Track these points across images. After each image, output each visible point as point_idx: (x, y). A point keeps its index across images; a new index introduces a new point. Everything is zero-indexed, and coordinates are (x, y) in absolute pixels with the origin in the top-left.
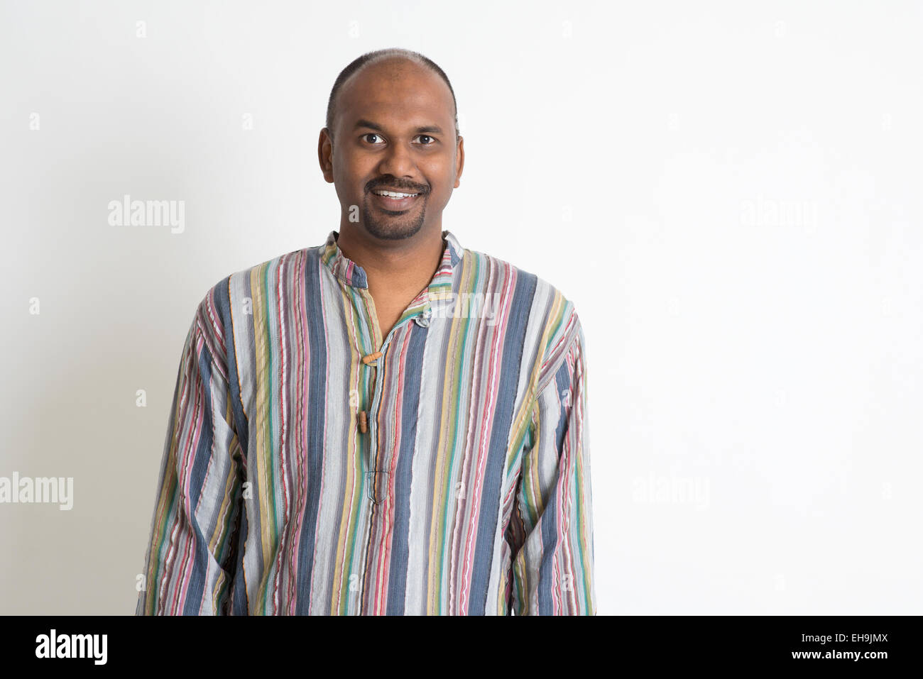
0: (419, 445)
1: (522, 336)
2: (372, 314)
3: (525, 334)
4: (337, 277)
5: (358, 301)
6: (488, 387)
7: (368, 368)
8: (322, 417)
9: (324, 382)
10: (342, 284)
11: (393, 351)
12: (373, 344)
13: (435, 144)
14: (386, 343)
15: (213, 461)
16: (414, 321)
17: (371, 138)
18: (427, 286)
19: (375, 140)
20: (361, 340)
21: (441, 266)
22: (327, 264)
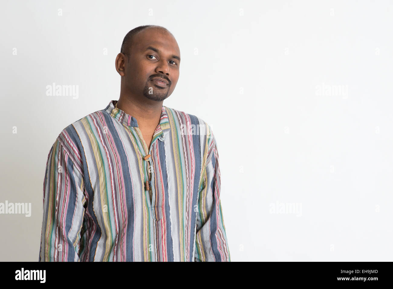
0: (170, 194)
1: (199, 142)
2: (141, 138)
3: (200, 142)
4: (122, 123)
5: (134, 132)
7: (145, 162)
8: (131, 186)
9: (128, 170)
10: (125, 126)
11: (154, 153)
12: (145, 151)
13: (176, 66)
14: (150, 150)
15: (76, 209)
16: (158, 139)
17: (151, 57)
18: (159, 123)
20: (140, 150)
21: (162, 115)
22: (115, 118)
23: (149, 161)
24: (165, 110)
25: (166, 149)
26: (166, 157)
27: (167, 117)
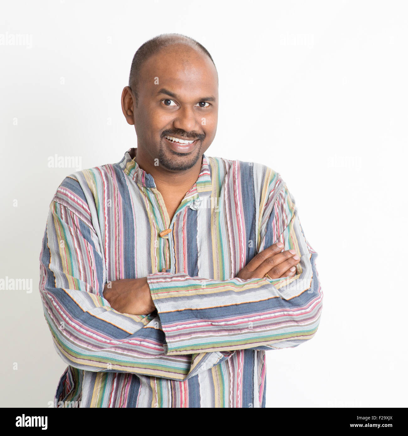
2: (161, 204)
4: (136, 182)
5: (152, 196)
6: (240, 240)
10: (140, 187)
11: (177, 227)
12: (164, 223)
13: (210, 107)
14: (172, 223)
16: (189, 206)
17: (167, 102)
18: (196, 182)
19: (170, 103)
20: (156, 222)
21: (202, 169)
22: (129, 175)
23: (168, 239)
24: (208, 163)
25: (199, 220)
26: (198, 233)
27: (209, 174)
